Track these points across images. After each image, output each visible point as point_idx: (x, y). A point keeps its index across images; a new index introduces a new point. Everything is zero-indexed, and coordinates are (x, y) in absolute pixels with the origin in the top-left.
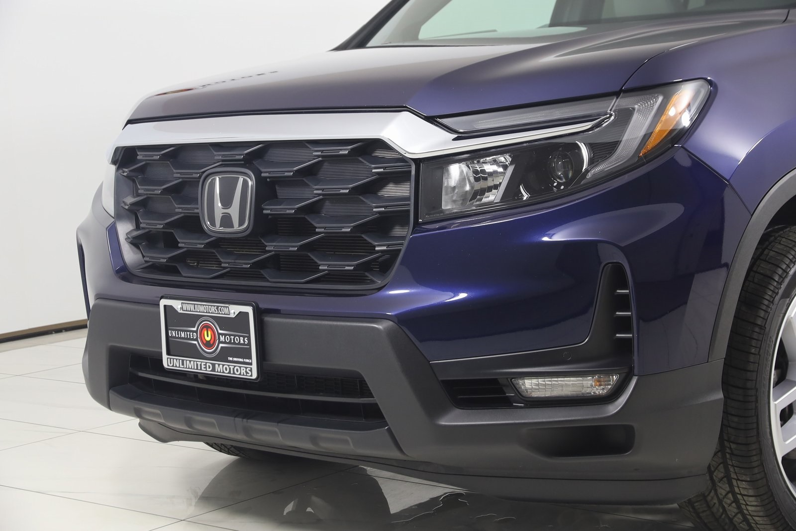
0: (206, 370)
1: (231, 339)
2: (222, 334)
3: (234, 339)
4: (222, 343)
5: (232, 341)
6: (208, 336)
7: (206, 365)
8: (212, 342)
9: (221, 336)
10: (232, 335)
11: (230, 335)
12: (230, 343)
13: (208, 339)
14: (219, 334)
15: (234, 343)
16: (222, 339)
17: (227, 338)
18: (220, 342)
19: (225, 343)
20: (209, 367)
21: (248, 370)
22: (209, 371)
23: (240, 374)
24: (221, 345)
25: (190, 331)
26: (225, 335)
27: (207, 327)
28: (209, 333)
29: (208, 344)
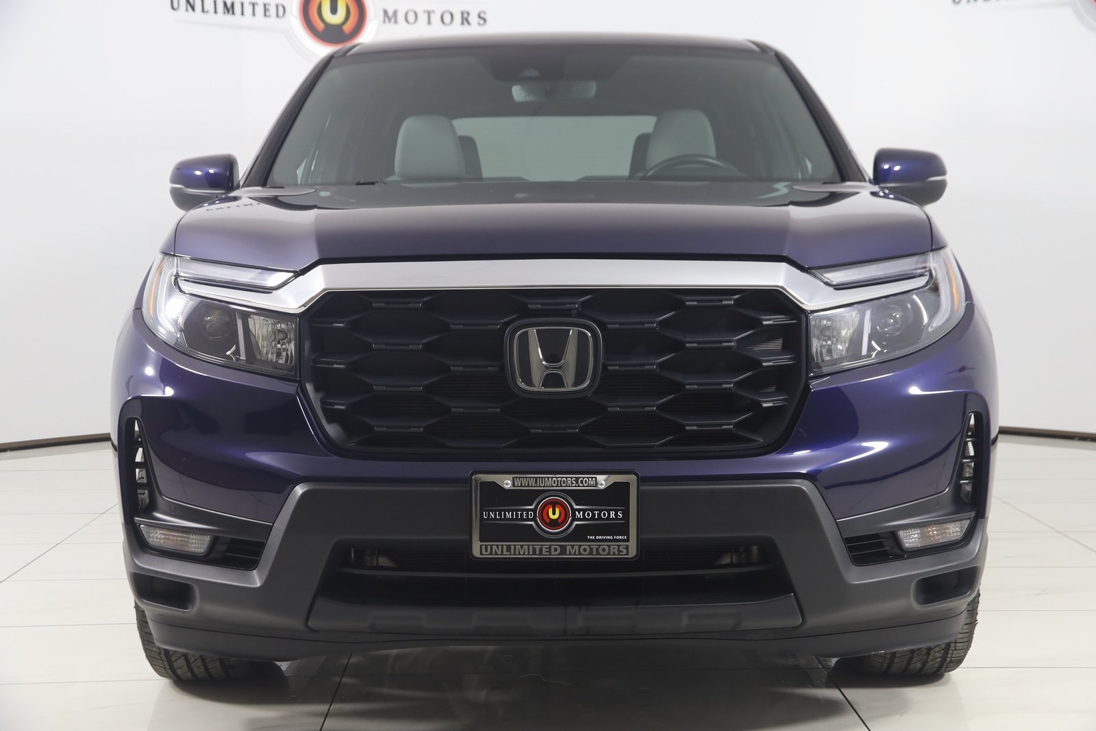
0: (549, 554)
1: (594, 514)
2: (579, 510)
3: (599, 514)
4: (579, 519)
5: (596, 517)
6: (554, 514)
7: (549, 548)
8: (560, 521)
9: (577, 512)
10: (596, 510)
11: (593, 510)
12: (593, 519)
13: (553, 517)
14: (574, 510)
15: (600, 518)
16: (579, 515)
17: (588, 514)
18: (575, 520)
19: (584, 519)
20: (556, 550)
21: (621, 547)
22: (555, 555)
23: (609, 554)
24: (576, 523)
25: (522, 510)
26: (584, 511)
27: (554, 504)
28: (557, 511)
29: (554, 524)
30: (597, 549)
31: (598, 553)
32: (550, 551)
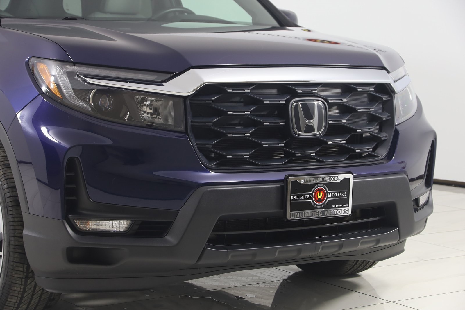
0: (318, 216)
1: (335, 195)
2: (329, 193)
3: (337, 194)
4: (330, 198)
5: (336, 196)
6: (320, 195)
7: (318, 213)
8: (322, 199)
9: (329, 194)
10: (336, 192)
11: (335, 193)
12: (335, 197)
13: (319, 197)
14: (328, 193)
15: (338, 196)
16: (330, 195)
17: (333, 194)
18: (328, 198)
19: (332, 197)
20: (321, 213)
21: (346, 210)
22: (320, 216)
23: (341, 214)
24: (328, 199)
25: (307, 194)
26: (332, 193)
27: (320, 190)
28: (321, 193)
29: (320, 200)
30: (337, 212)
31: (337, 214)
32: (318, 214)
